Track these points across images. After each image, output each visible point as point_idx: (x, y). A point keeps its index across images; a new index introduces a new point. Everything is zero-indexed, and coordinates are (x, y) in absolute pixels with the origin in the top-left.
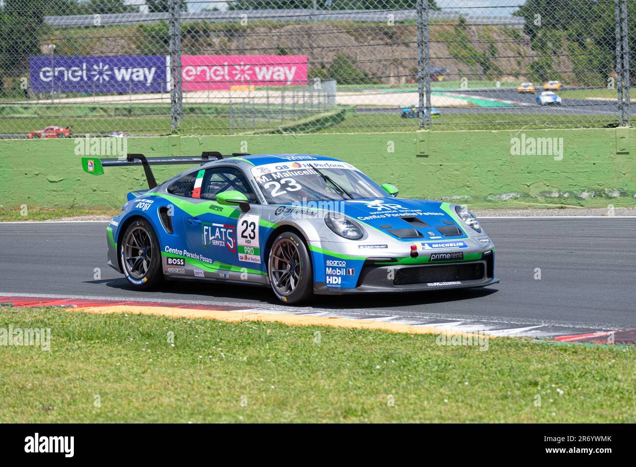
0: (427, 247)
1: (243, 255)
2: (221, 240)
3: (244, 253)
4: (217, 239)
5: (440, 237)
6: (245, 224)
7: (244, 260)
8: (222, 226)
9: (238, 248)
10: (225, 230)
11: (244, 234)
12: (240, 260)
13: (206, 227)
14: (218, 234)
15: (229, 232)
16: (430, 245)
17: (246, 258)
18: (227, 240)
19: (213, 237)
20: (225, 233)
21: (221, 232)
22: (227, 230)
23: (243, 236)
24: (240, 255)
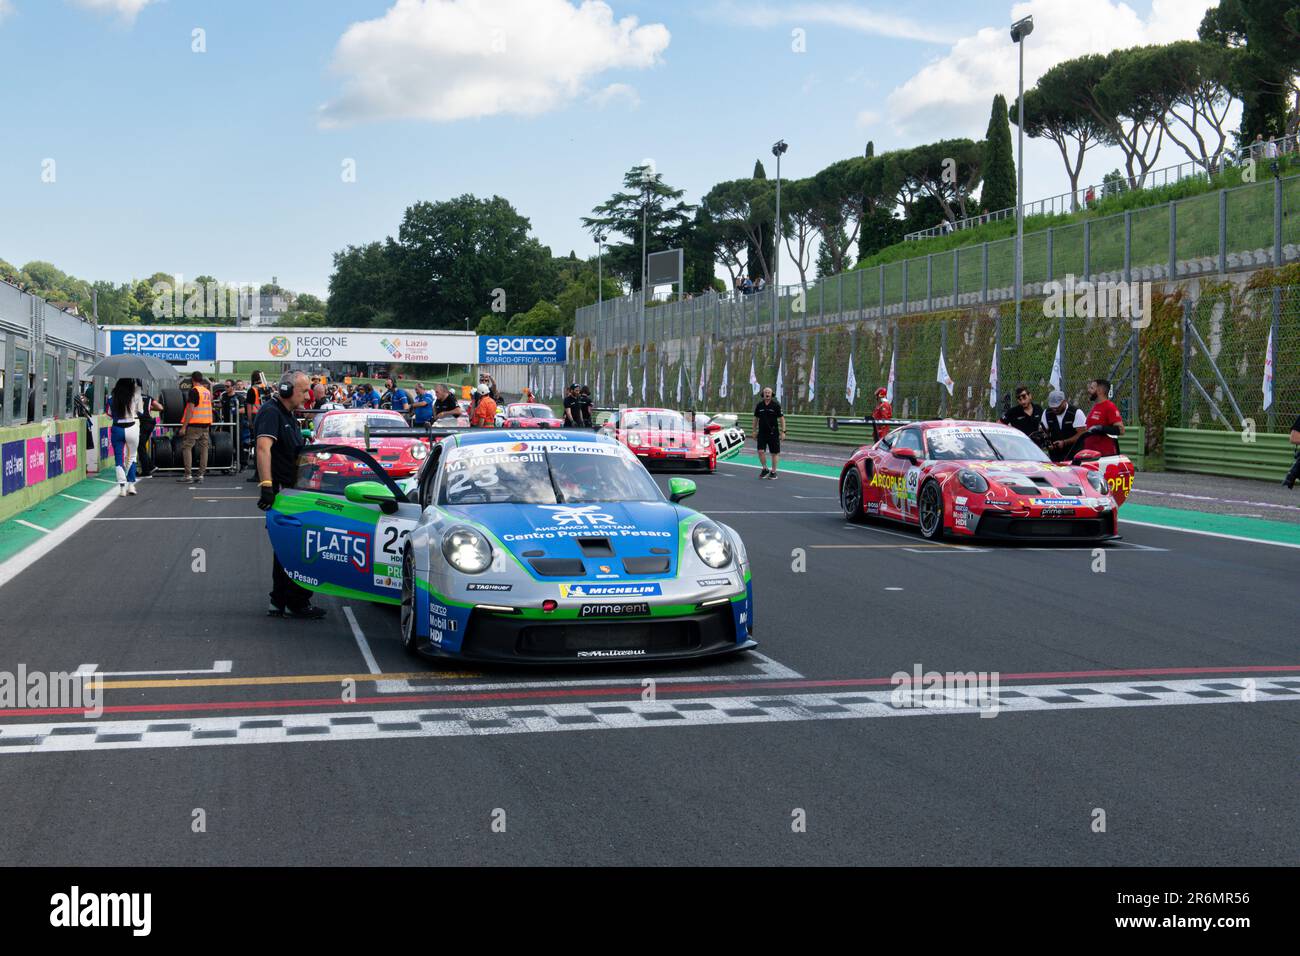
0: (579, 592)
1: (384, 578)
2: (342, 552)
3: (386, 575)
4: (334, 550)
5: (617, 576)
6: (391, 534)
7: (384, 585)
8: (345, 532)
9: (375, 567)
10: (350, 539)
11: (389, 548)
12: (376, 584)
13: (309, 532)
14: (336, 544)
15: (358, 543)
16: (586, 589)
17: (389, 582)
18: (352, 553)
19: (325, 548)
20: (351, 544)
21: (341, 543)
22: (354, 539)
23: (385, 549)
24: (376, 577)
